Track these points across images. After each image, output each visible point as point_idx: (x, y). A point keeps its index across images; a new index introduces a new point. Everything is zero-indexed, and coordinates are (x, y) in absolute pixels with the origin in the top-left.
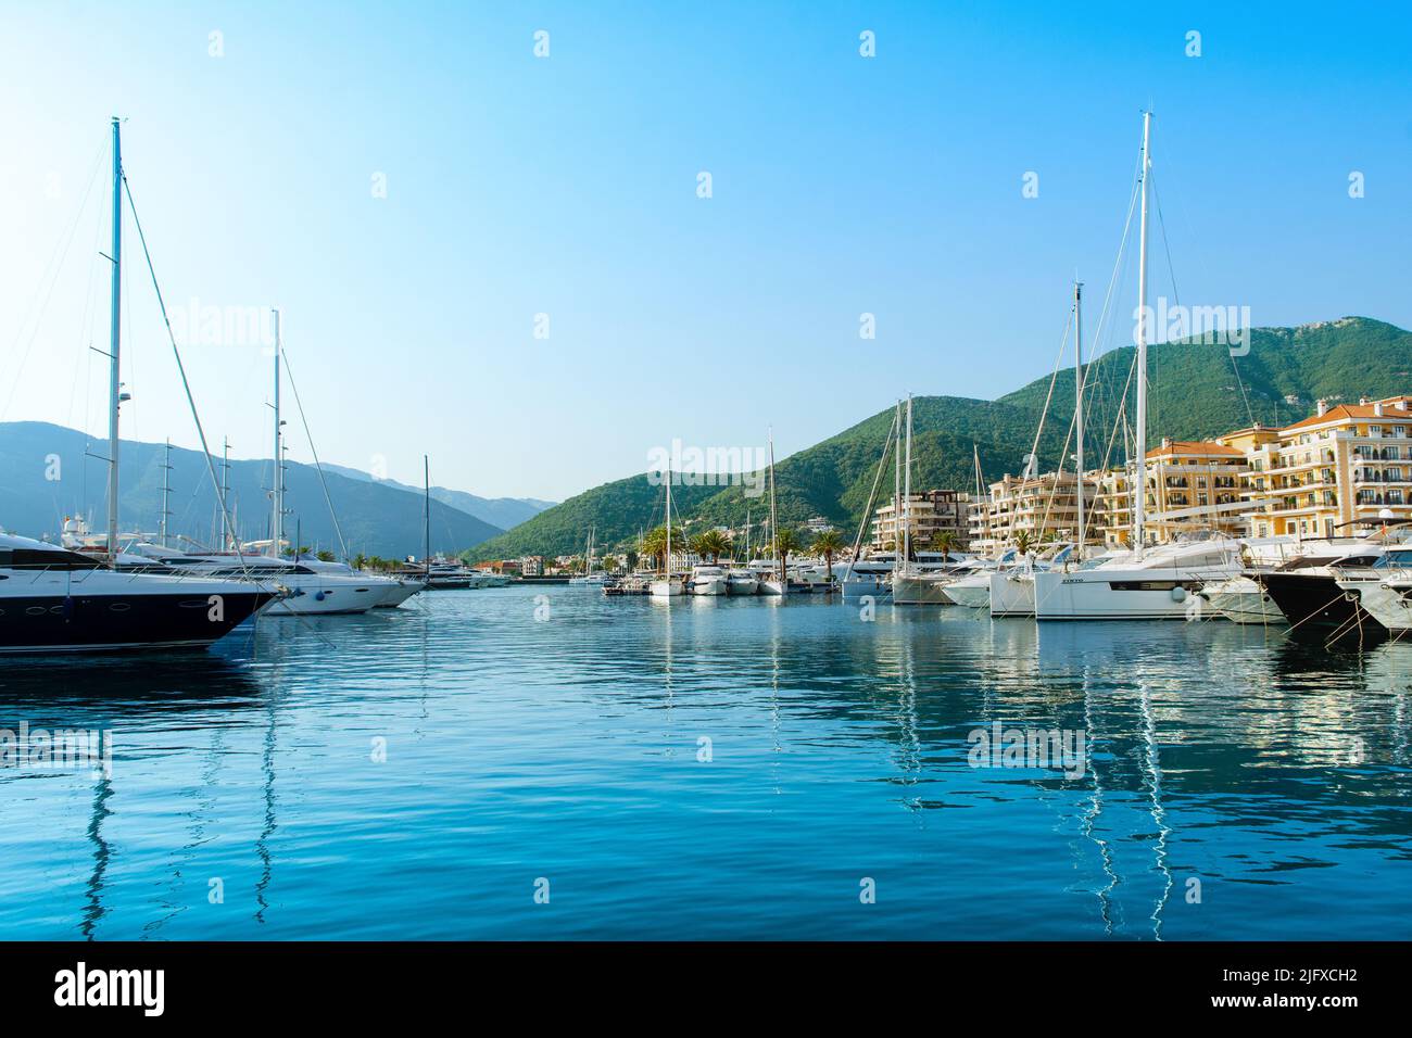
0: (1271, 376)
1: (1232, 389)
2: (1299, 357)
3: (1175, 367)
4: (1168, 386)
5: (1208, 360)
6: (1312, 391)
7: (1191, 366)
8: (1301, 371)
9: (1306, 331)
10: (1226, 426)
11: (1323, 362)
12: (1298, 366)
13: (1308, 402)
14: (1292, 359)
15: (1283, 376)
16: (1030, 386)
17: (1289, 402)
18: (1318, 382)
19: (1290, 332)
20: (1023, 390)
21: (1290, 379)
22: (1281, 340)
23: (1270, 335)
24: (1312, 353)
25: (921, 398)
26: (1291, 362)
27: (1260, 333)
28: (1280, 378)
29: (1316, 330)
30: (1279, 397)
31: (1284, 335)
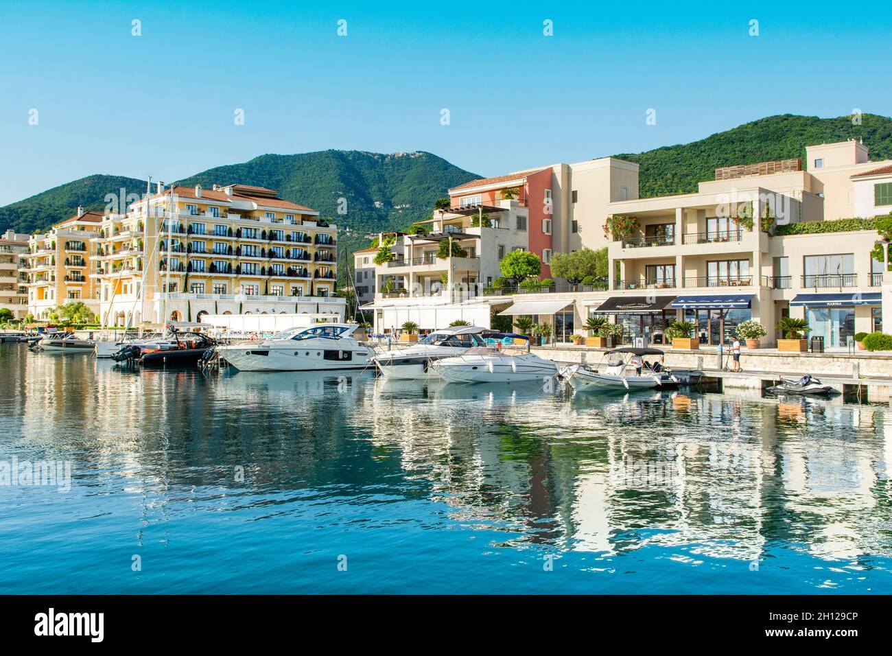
0: (368, 186)
1: (341, 193)
2: (387, 176)
3: (304, 173)
4: (297, 187)
5: (327, 171)
6: (393, 200)
7: (315, 173)
8: (387, 186)
9: (393, 157)
10: (334, 220)
11: (402, 180)
12: (386, 181)
13: (389, 207)
14: (383, 176)
15: (375, 188)
16: (196, 176)
17: (377, 206)
18: (397, 194)
19: (383, 157)
20: (190, 179)
21: (380, 190)
22: (377, 162)
23: (370, 158)
24: (395, 173)
25: (101, 175)
26: (381, 178)
27: (364, 156)
28: (373, 189)
29: (399, 158)
30: (371, 202)
31: (379, 158)
